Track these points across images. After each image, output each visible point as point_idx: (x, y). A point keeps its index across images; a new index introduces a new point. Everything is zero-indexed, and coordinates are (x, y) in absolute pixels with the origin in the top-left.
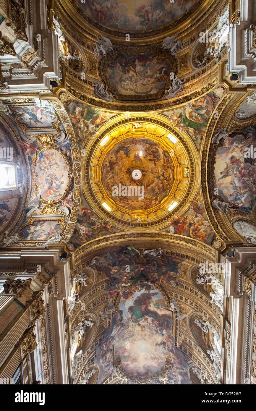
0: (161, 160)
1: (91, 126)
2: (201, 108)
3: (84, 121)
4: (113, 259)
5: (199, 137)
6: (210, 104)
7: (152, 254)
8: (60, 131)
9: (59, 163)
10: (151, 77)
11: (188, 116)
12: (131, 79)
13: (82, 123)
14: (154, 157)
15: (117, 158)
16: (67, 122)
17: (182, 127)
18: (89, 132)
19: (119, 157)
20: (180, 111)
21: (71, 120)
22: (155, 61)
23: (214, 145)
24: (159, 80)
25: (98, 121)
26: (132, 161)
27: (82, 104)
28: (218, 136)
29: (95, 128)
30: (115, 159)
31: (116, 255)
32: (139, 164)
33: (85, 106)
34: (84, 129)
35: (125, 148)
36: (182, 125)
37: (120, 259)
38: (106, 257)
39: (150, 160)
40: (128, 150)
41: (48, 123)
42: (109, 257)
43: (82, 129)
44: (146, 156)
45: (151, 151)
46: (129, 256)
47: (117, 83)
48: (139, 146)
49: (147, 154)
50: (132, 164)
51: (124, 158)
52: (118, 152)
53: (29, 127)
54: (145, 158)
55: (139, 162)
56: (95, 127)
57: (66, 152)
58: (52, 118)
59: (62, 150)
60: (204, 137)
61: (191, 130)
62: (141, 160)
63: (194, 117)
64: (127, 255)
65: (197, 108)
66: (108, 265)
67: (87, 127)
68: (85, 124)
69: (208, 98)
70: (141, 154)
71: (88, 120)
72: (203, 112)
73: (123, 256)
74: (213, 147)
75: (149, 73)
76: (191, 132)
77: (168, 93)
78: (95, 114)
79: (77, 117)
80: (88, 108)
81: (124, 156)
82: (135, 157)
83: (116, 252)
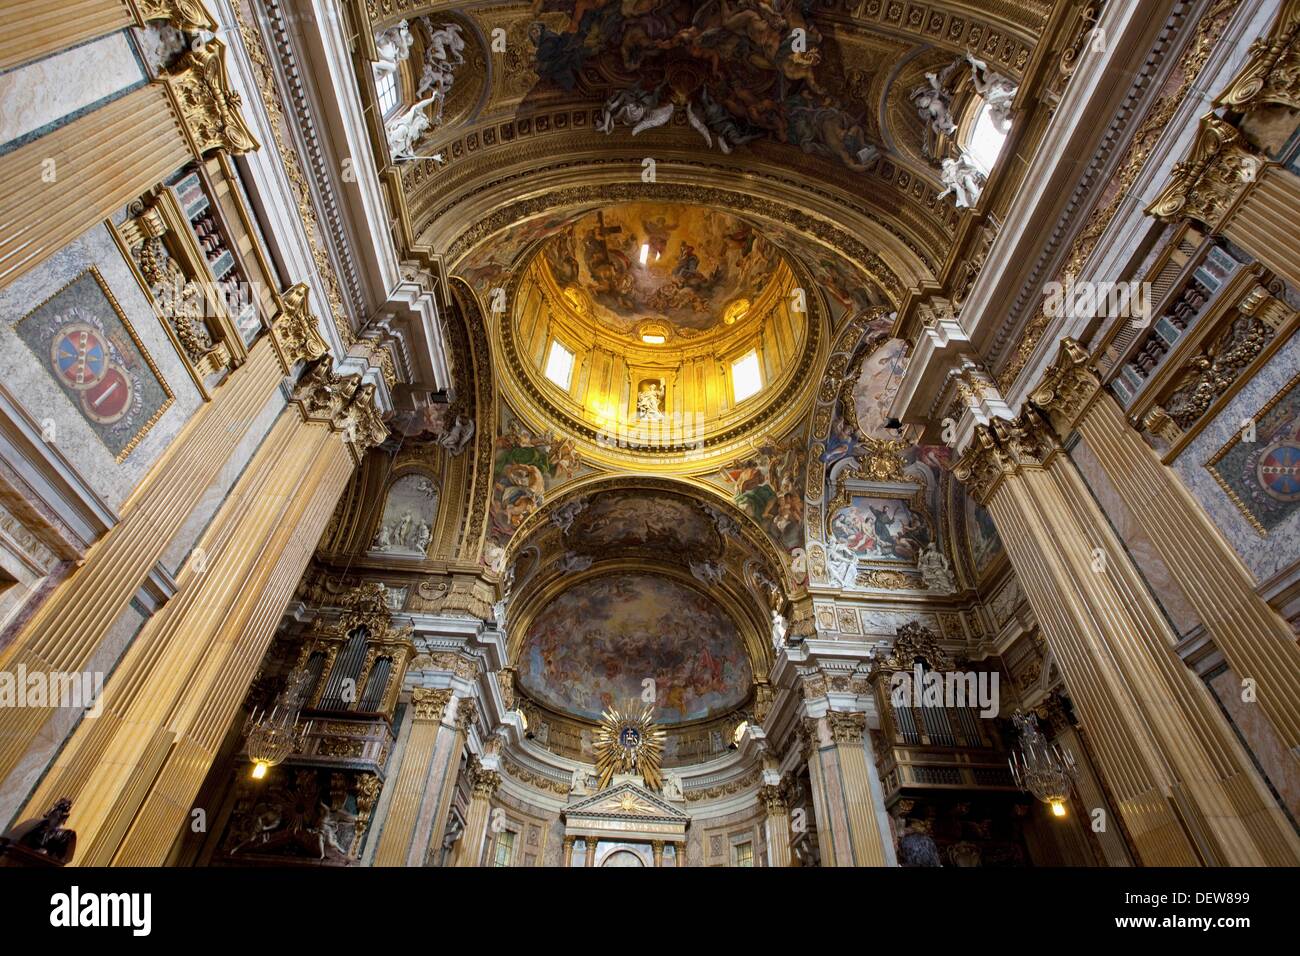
0: (582, 237)
1: (765, 469)
2: (513, 501)
3: (778, 489)
4: (797, 115)
5: (506, 431)
6: (500, 518)
7: (640, 112)
8: (839, 486)
9: (874, 405)
10: (616, 519)
11: (538, 474)
12: (659, 519)
13: (782, 489)
14: (602, 244)
15: (723, 253)
16: (815, 508)
17: (547, 444)
18: (774, 459)
19: (716, 253)
20: (555, 482)
21: (802, 510)
22: (606, 539)
23: (466, 415)
24: (601, 516)
25: (745, 475)
26: (675, 227)
27: (769, 533)
28: (461, 436)
29: (758, 461)
30: (730, 254)
31: (781, 125)
32: (653, 212)
33: (765, 525)
34: (782, 472)
35: (693, 282)
36: (548, 449)
37: (767, 103)
38: (816, 140)
39: (617, 230)
40: (684, 275)
41: (857, 505)
42: (808, 132)
43: (786, 475)
44: (627, 244)
45: (612, 264)
46: (731, 103)
47: (690, 520)
48: (649, 282)
49: (626, 253)
50: (677, 218)
51: (700, 245)
52: (718, 277)
53: (905, 503)
54: (634, 238)
55: (654, 219)
56: (756, 465)
57: (844, 430)
58: (842, 518)
59: (853, 436)
60: (494, 437)
61: (525, 442)
62: (647, 230)
63: (525, 473)
64: (740, 111)
65: (522, 497)
66: (822, 98)
67: (773, 473)
68: (777, 483)
69: (505, 529)
70: (644, 254)
71: (767, 488)
72: (508, 493)
73: (755, 113)
74: (467, 410)
75: (620, 525)
76: (525, 436)
77: (582, 502)
78: (747, 496)
79: (788, 506)
80: (760, 516)
81: (700, 254)
82: (664, 242)
83: (776, 137)
